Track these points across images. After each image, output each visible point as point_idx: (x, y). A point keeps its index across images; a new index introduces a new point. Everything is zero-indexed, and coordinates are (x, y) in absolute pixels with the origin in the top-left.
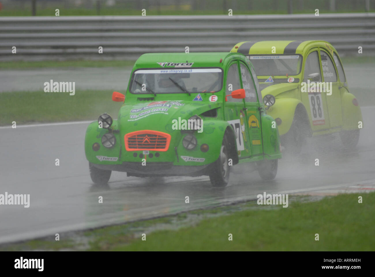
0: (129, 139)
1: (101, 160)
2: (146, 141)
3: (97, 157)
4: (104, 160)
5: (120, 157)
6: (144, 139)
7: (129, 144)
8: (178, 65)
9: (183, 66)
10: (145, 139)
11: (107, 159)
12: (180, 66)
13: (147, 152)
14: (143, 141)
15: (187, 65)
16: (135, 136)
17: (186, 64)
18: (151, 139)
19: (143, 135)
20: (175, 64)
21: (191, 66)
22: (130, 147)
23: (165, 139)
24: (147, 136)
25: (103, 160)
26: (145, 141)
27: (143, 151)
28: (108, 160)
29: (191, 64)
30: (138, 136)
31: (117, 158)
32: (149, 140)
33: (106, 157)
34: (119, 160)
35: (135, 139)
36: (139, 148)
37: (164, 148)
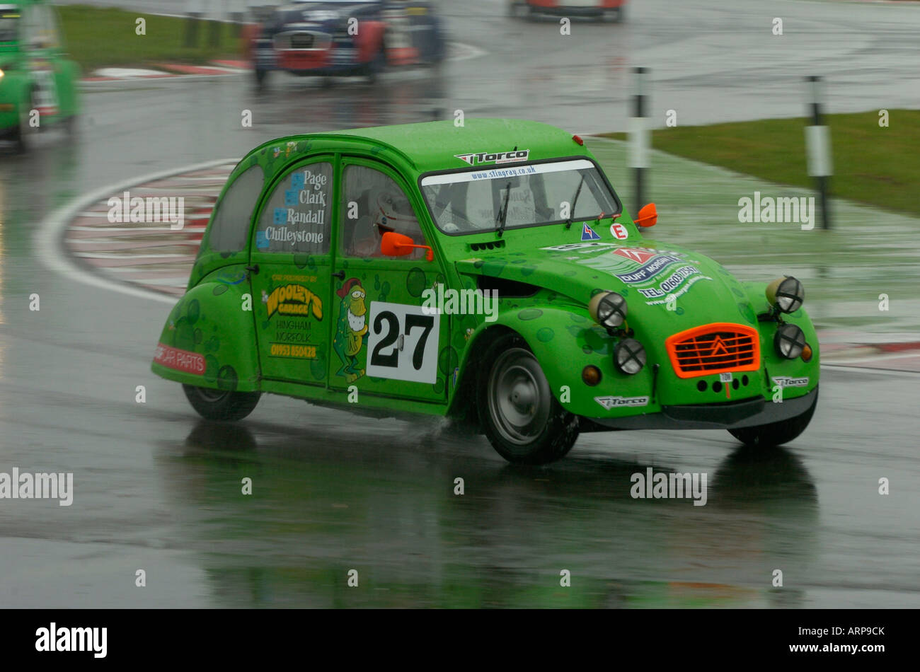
0: (678, 347)
1: (608, 408)
2: (720, 351)
3: (597, 399)
4: (617, 405)
5: (653, 395)
6: (715, 347)
7: (682, 362)
8: (500, 157)
9: (511, 160)
10: (716, 344)
11: (624, 402)
12: (504, 159)
13: (729, 377)
14: (712, 351)
15: (518, 155)
16: (691, 340)
17: (515, 155)
18: (728, 343)
19: (708, 337)
20: (494, 157)
21: (526, 158)
22: (684, 369)
23: (749, 340)
24: (718, 338)
25: (613, 405)
26: (717, 349)
27: (718, 374)
28: (625, 404)
29: (525, 154)
30: (698, 339)
31: (647, 398)
32: (724, 346)
33: (621, 399)
34: (654, 402)
35: (691, 347)
36: (708, 368)
37: (750, 362)
